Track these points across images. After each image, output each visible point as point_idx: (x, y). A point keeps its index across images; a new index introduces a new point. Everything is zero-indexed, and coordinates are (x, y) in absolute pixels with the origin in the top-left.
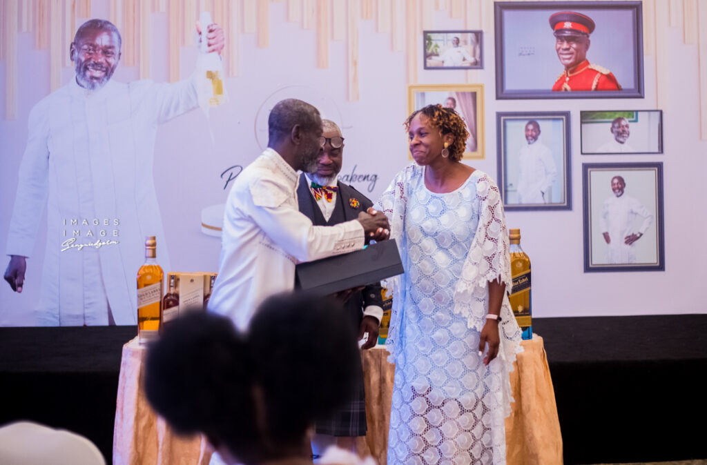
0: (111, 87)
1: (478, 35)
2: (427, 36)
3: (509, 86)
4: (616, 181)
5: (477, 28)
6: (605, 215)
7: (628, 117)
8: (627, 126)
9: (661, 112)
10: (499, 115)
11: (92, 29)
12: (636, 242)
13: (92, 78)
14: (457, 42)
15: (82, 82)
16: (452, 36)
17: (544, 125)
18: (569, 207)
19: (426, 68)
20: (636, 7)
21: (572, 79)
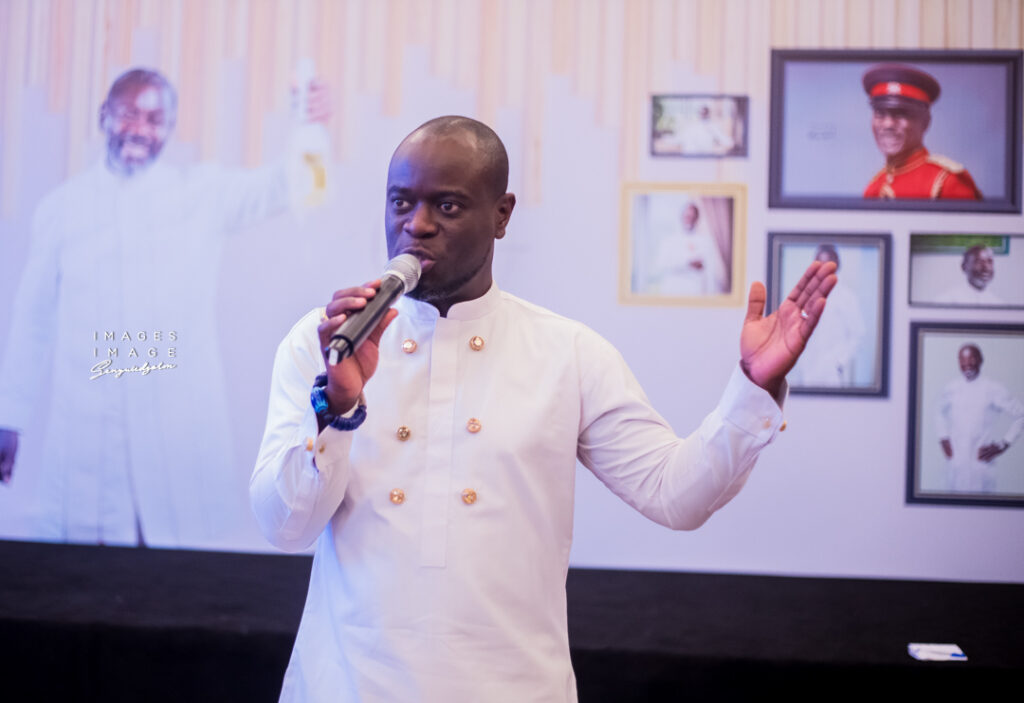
1: (742, 104)
2: (657, 103)
3: (792, 186)
4: (967, 353)
5: (739, 91)
6: (946, 410)
7: (993, 245)
8: (990, 261)
10: (772, 237)
11: (134, 82)
12: (999, 459)
13: (130, 159)
14: (706, 113)
15: (117, 164)
16: (697, 104)
17: (848, 256)
18: (882, 391)
19: (654, 153)
20: (1012, 62)
21: (896, 179)
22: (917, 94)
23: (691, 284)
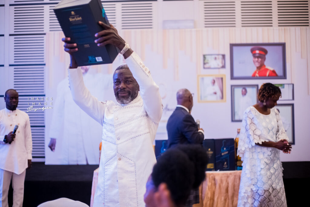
1: (224, 56)
2: (204, 57)
3: (236, 75)
5: (223, 53)
7: (281, 86)
9: (293, 85)
10: (232, 86)
14: (216, 58)
16: (214, 57)
17: (249, 89)
20: (283, 45)
21: (259, 72)
22: (263, 53)
23: (214, 98)
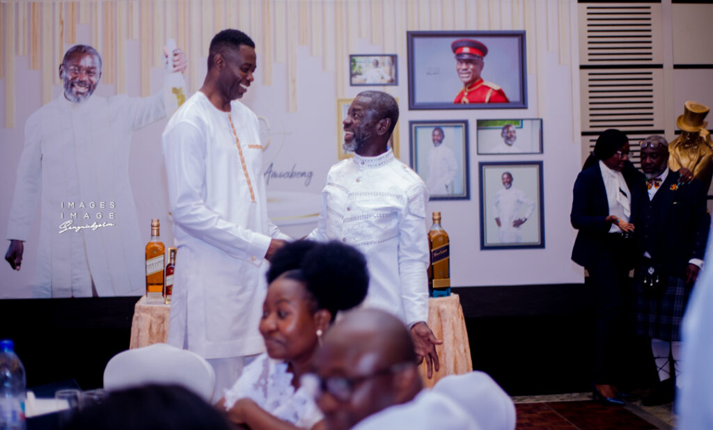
0: (93, 100)
1: (394, 58)
2: (352, 59)
3: (420, 99)
4: (505, 176)
5: (392, 52)
6: (497, 204)
7: (515, 124)
8: (514, 132)
9: (542, 121)
10: (411, 123)
11: (77, 53)
12: (522, 226)
13: (78, 93)
14: (377, 64)
15: (70, 97)
16: (372, 59)
17: (448, 131)
19: (352, 85)
20: (521, 36)
21: (469, 93)
22: (477, 53)
